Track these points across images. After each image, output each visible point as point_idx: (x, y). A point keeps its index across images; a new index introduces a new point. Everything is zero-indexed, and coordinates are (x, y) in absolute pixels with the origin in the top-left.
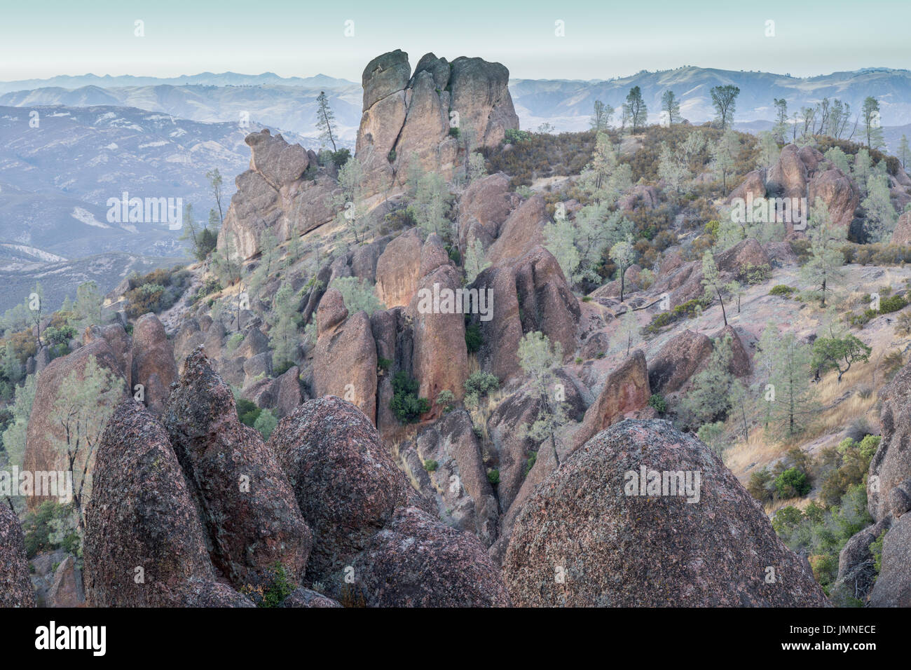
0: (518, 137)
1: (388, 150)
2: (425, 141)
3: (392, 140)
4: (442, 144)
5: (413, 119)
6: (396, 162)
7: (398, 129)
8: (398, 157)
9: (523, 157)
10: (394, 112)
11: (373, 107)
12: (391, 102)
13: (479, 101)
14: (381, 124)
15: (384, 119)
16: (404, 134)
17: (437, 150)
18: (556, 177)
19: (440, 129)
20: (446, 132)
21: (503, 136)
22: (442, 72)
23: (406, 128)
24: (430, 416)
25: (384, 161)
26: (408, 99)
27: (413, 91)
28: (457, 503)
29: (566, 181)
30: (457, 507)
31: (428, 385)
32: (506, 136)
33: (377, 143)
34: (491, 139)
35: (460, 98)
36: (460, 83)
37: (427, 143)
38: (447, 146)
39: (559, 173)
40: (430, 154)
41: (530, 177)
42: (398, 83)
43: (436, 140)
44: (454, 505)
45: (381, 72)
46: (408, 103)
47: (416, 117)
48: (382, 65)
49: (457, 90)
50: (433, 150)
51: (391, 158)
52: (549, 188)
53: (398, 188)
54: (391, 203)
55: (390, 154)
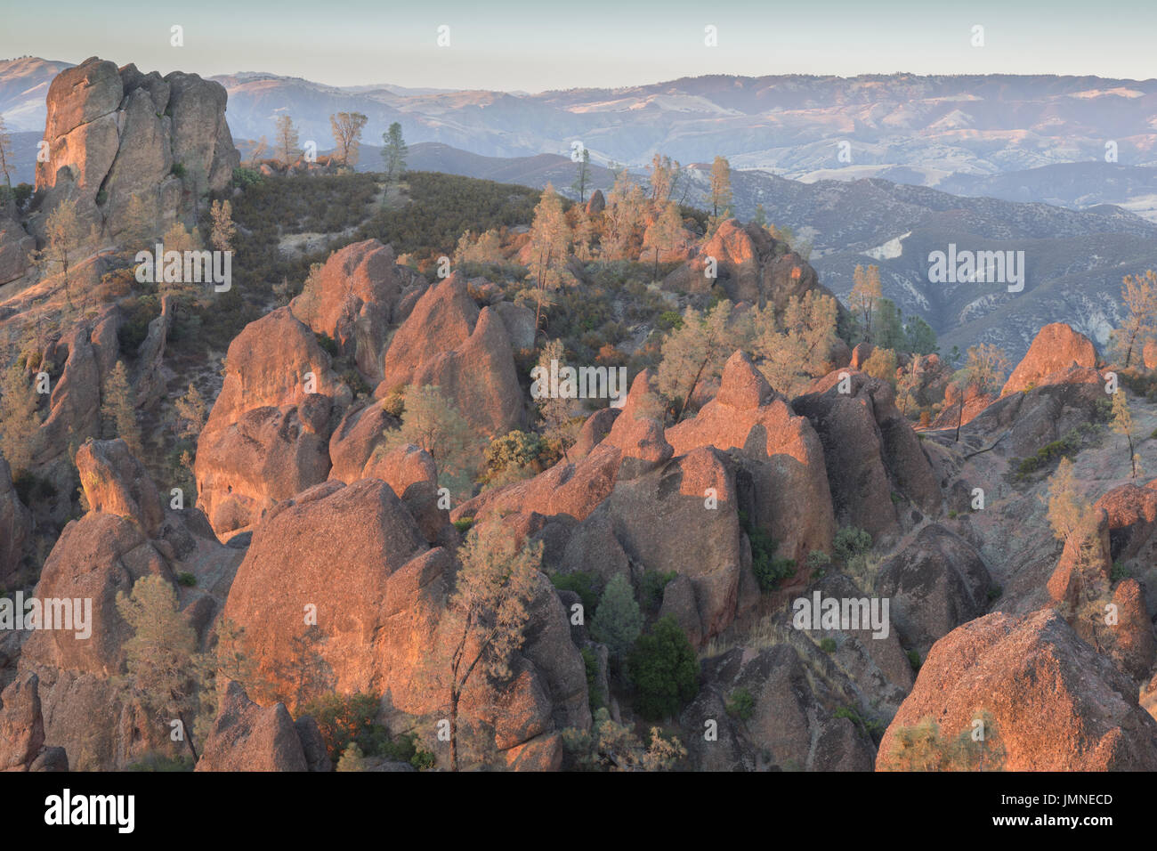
0: (249, 180)
1: (96, 189)
2: (144, 179)
3: (101, 177)
4: (164, 184)
5: (129, 150)
6: (107, 206)
7: (110, 162)
8: (109, 199)
9: (260, 206)
10: (105, 140)
11: (73, 132)
12: (102, 127)
13: (207, 131)
14: (88, 155)
15: (92, 148)
16: (117, 169)
17: (157, 192)
18: (310, 234)
19: (161, 165)
20: (169, 170)
21: (230, 177)
22: (162, 91)
23: (119, 162)
24: (793, 582)
25: (92, 204)
26: (121, 124)
27: (128, 114)
28: (882, 693)
29: (324, 239)
30: (883, 698)
31: (796, 545)
32: (233, 177)
33: (82, 182)
34: (218, 181)
35: (184, 125)
36: (184, 107)
37: (146, 183)
38: (171, 187)
39: (311, 228)
40: (150, 197)
41: (275, 233)
42: (110, 103)
43: (156, 180)
44: (878, 695)
45: (87, 86)
46: (121, 130)
47: (133, 148)
48: (90, 78)
49: (180, 115)
50: (153, 192)
51: (100, 199)
52: (303, 247)
53: (109, 239)
54: (106, 260)
55: (98, 194)
